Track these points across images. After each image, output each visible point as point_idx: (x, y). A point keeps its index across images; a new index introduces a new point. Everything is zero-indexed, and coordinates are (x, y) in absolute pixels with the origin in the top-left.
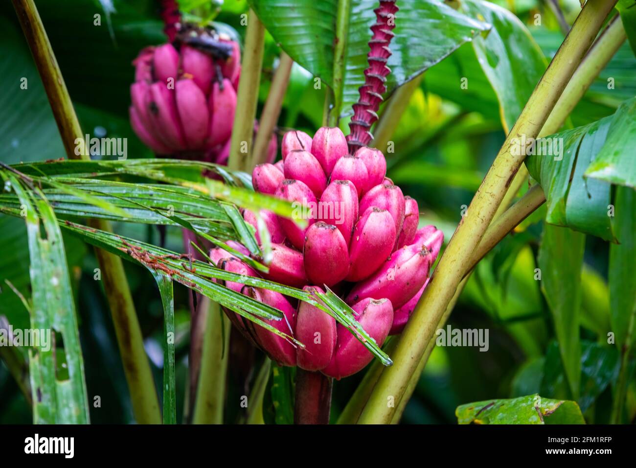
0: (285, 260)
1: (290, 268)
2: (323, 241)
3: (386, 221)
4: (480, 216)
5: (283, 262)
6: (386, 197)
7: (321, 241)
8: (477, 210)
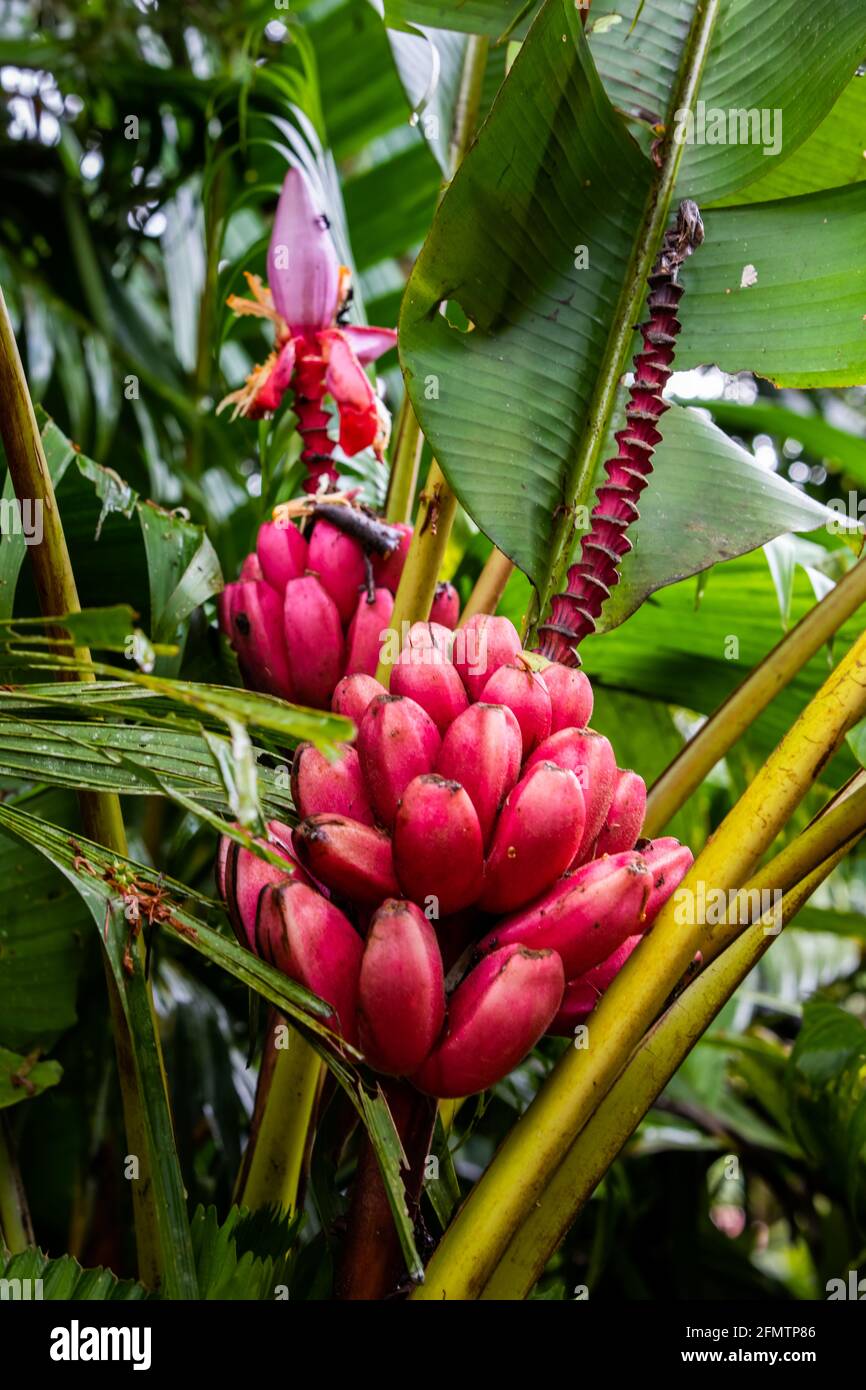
0: (359, 846)
1: (368, 864)
2: (431, 809)
3: (565, 791)
4: (760, 813)
5: (355, 851)
6: (580, 752)
7: (427, 809)
8: (758, 800)
